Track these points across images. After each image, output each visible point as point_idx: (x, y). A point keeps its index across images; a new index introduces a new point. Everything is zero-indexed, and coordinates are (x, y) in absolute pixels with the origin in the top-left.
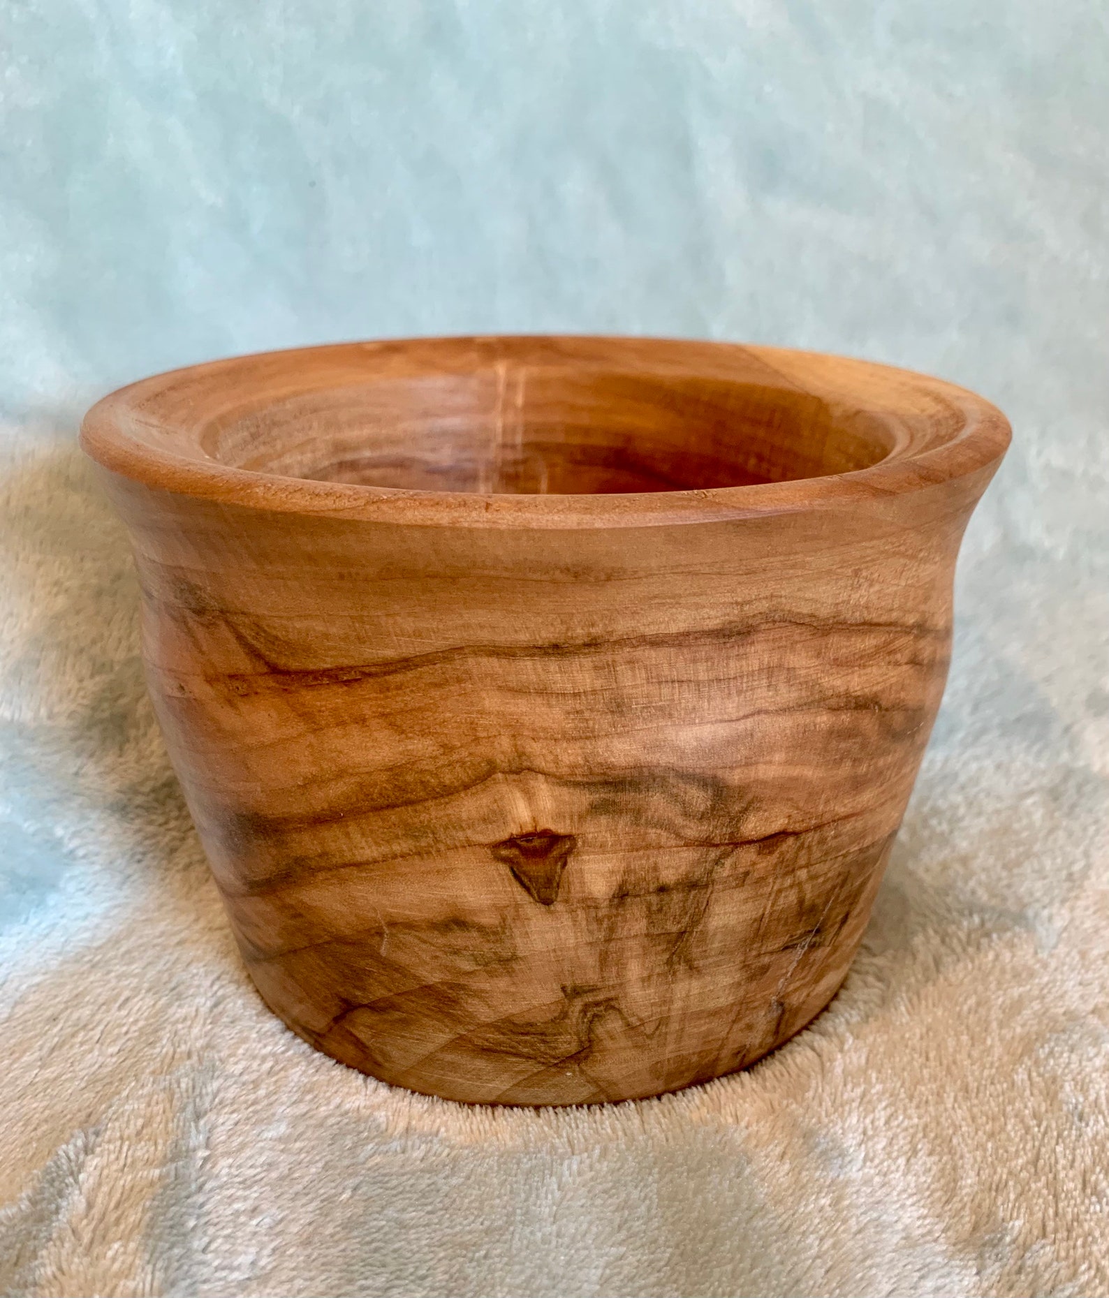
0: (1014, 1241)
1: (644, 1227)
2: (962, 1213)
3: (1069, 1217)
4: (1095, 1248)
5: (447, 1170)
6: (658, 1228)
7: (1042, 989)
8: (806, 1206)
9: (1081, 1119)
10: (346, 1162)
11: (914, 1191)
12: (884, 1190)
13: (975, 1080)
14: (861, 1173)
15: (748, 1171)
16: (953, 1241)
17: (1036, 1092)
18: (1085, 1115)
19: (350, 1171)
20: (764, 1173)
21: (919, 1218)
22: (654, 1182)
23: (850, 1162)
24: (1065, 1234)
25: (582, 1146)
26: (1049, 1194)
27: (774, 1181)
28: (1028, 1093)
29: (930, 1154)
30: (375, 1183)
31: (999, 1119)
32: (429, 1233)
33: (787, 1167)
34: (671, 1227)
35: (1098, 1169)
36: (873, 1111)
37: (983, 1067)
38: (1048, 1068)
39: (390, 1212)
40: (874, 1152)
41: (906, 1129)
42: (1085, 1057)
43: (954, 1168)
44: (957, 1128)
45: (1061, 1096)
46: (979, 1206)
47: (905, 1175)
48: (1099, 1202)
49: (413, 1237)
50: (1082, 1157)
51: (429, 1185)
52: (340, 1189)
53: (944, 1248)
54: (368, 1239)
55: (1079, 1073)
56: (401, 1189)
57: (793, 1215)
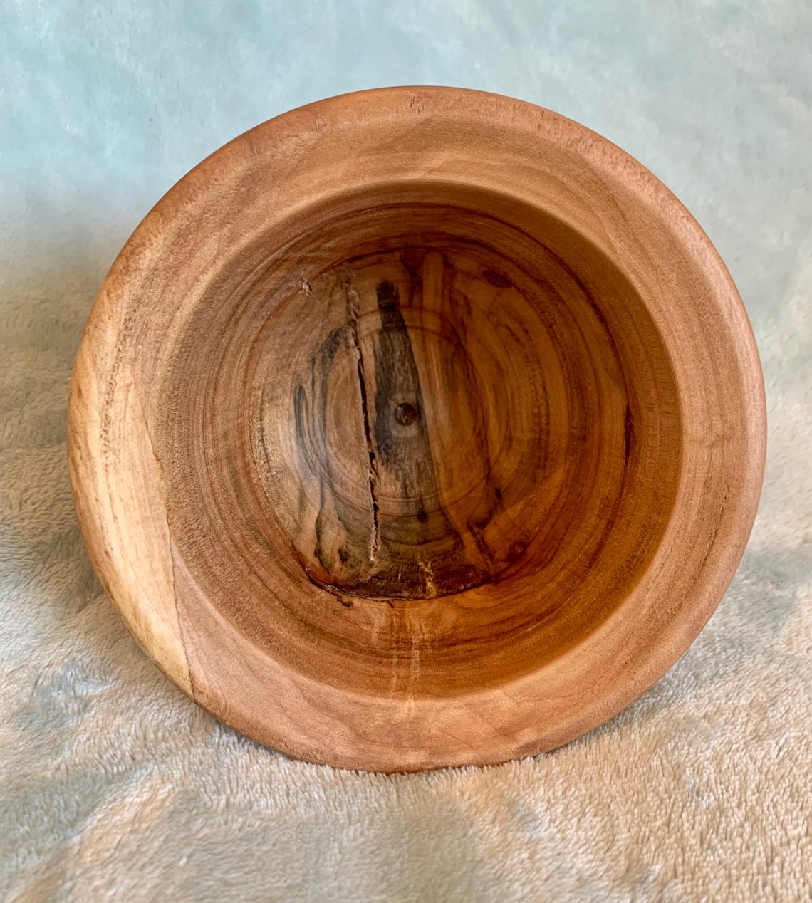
0: (655, 880)
1: (398, 878)
2: (619, 858)
3: (692, 864)
4: (711, 886)
5: (259, 839)
6: (408, 878)
7: (668, 700)
8: (512, 859)
9: (698, 794)
10: (183, 835)
11: (584, 842)
12: (563, 844)
13: (624, 764)
14: (547, 832)
15: (470, 832)
16: (613, 878)
17: (666, 774)
18: (701, 792)
19: (185, 841)
20: (482, 833)
21: (588, 862)
22: (405, 843)
23: (540, 824)
24: (690, 876)
25: (357, 818)
26: (678, 847)
27: (489, 841)
28: (661, 775)
29: (595, 815)
30: (205, 850)
31: (642, 793)
32: (246, 890)
33: (497, 829)
34: (418, 877)
35: (711, 831)
36: (554, 786)
37: (629, 755)
38: (675, 757)
39: (217, 874)
40: (556, 815)
41: (577, 798)
42: (699, 750)
43: (612, 826)
44: (613, 798)
45: (684, 777)
46: (631, 853)
47: (577, 830)
48: (713, 854)
49: (234, 893)
50: (700, 821)
51: (246, 851)
52: (178, 857)
53: (606, 883)
54: (201, 896)
55: (696, 762)
56: (224, 855)
57: (503, 866)
